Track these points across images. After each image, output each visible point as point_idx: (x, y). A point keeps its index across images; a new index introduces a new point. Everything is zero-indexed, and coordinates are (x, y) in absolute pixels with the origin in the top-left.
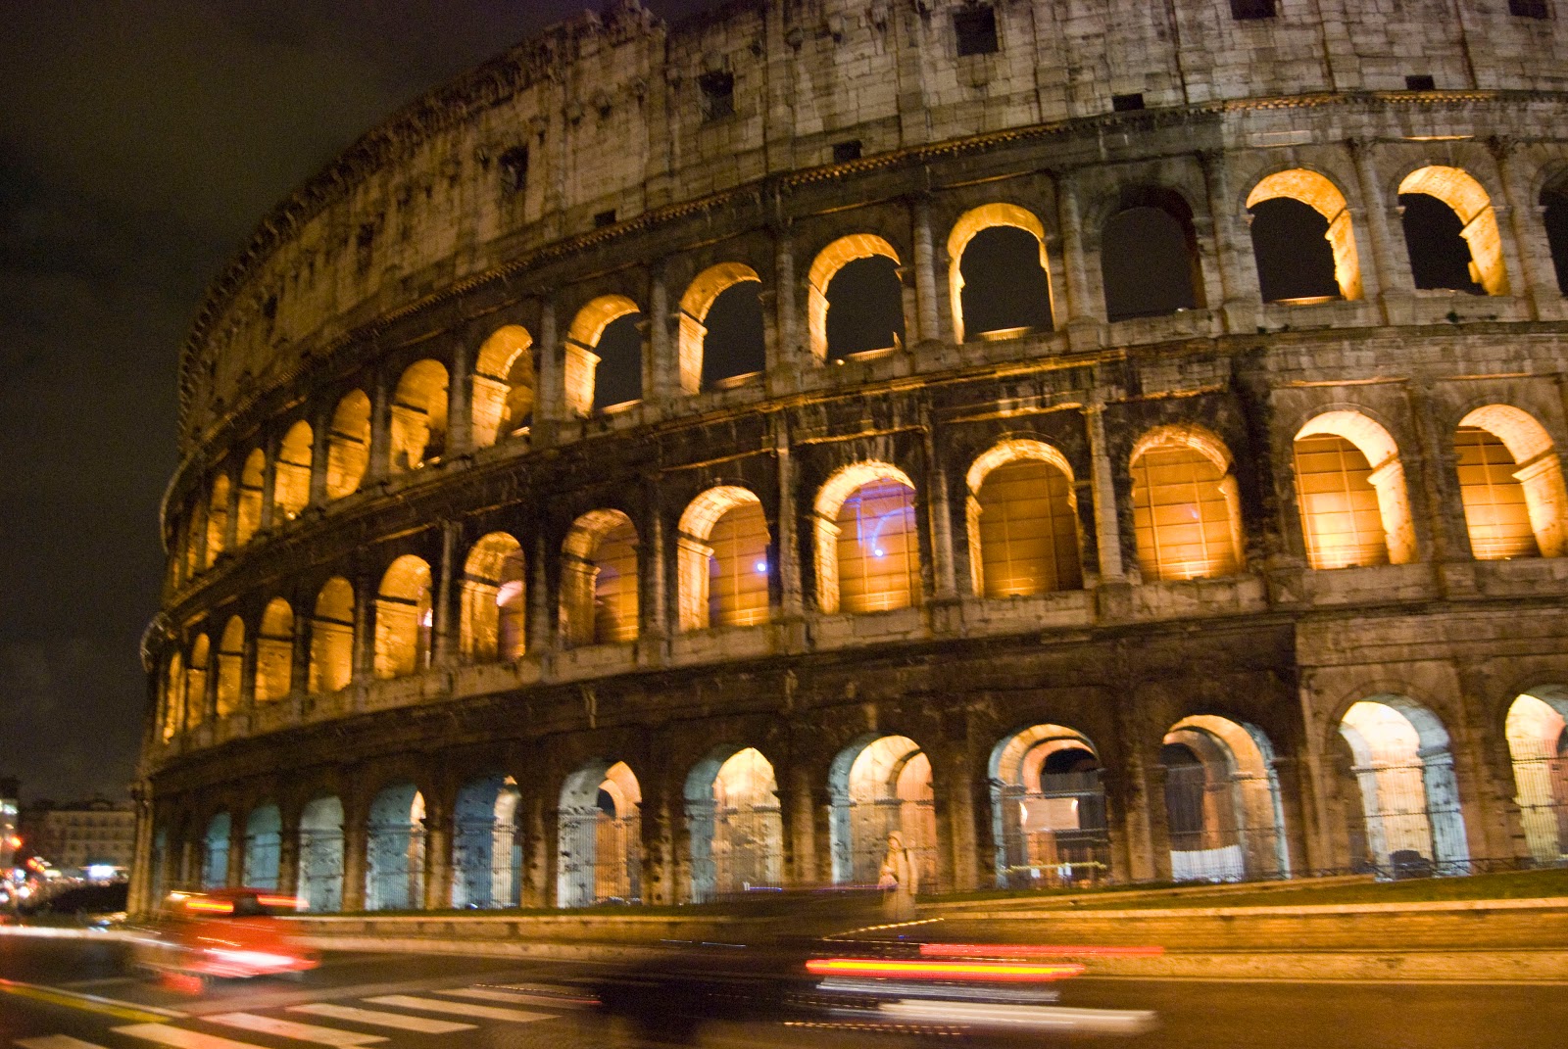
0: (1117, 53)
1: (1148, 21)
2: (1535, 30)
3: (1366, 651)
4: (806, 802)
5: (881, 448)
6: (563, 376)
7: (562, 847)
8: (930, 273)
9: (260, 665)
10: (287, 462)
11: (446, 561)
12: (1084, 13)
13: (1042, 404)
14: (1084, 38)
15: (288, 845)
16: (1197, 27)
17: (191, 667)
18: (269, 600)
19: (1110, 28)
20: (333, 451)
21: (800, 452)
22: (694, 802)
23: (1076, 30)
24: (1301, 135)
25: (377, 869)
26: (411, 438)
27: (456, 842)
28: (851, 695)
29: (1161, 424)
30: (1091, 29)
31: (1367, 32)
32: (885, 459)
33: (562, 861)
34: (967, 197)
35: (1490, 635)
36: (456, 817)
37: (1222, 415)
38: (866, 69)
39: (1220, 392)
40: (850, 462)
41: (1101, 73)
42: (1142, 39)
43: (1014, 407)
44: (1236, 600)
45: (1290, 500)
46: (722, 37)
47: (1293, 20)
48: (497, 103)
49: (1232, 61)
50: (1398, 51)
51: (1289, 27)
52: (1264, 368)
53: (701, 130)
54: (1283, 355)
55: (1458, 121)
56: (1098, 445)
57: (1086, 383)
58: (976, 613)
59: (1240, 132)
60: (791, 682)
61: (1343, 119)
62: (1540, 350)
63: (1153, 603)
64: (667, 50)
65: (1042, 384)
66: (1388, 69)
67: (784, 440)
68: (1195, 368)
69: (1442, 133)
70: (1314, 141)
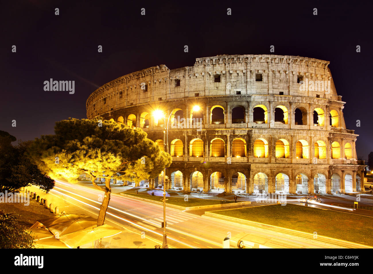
0: (238, 85)
1: (243, 80)
4: (187, 178)
5: (199, 137)
12: (234, 78)
14: (233, 82)
16: (250, 82)
19: (237, 81)
21: (188, 136)
22: (172, 176)
23: (232, 80)
24: (263, 100)
29: (238, 137)
30: (235, 81)
31: (275, 85)
34: (214, 104)
35: (276, 167)
37: (246, 137)
38: (200, 82)
39: (246, 135)
40: (195, 138)
41: (235, 87)
42: (242, 83)
43: (218, 134)
44: (244, 160)
45: (253, 149)
46: (178, 74)
47: (264, 82)
48: (142, 77)
49: (254, 88)
50: (279, 88)
51: (264, 83)
52: (252, 132)
53: (175, 88)
54: (255, 131)
55: (285, 99)
56: (228, 140)
57: (228, 132)
58: (210, 159)
59: (254, 99)
60: (186, 164)
61: (269, 98)
62: (290, 132)
63: (233, 160)
64: (170, 74)
65: (222, 131)
66: (277, 90)
67: (186, 134)
68: (243, 131)
69: (283, 101)
70: (264, 101)
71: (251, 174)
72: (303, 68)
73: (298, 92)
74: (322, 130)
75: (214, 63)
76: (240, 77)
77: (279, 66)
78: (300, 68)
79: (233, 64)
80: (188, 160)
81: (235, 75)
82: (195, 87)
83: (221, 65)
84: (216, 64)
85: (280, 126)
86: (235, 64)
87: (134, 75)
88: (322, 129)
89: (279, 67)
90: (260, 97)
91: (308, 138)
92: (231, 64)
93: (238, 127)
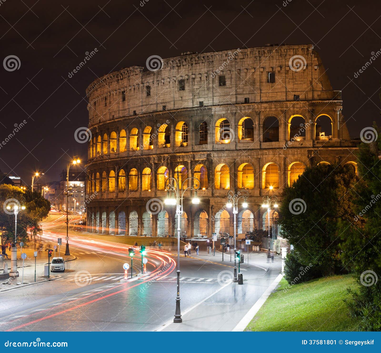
0: (201, 93)
1: (206, 86)
2: (270, 86)
7: (130, 224)
12: (197, 84)
14: (197, 89)
15: (100, 220)
16: (213, 88)
19: (200, 87)
23: (195, 87)
24: (224, 112)
25: (111, 225)
26: (114, 145)
27: (119, 222)
30: (198, 87)
31: (240, 89)
32: (165, 166)
33: (130, 226)
34: (179, 119)
37: (206, 163)
39: (206, 160)
41: (198, 97)
42: (205, 90)
43: (179, 160)
46: (149, 78)
47: (228, 86)
48: (121, 79)
49: (217, 95)
50: (244, 93)
51: (227, 88)
53: (146, 98)
54: (214, 155)
55: (250, 109)
57: (188, 157)
59: (215, 111)
61: (231, 109)
62: (253, 154)
64: (142, 79)
65: (183, 157)
66: (242, 96)
68: (202, 156)
69: (247, 111)
70: (226, 113)
72: (275, 61)
73: (267, 96)
74: (302, 146)
75: (179, 65)
76: (203, 83)
77: (244, 61)
78: (271, 61)
79: (196, 65)
81: (198, 80)
82: (162, 97)
83: (185, 67)
84: (180, 66)
85: (245, 145)
86: (198, 65)
87: (114, 76)
88: (302, 144)
89: (244, 64)
90: (221, 108)
91: (277, 160)
92: (194, 65)
93: (201, 150)
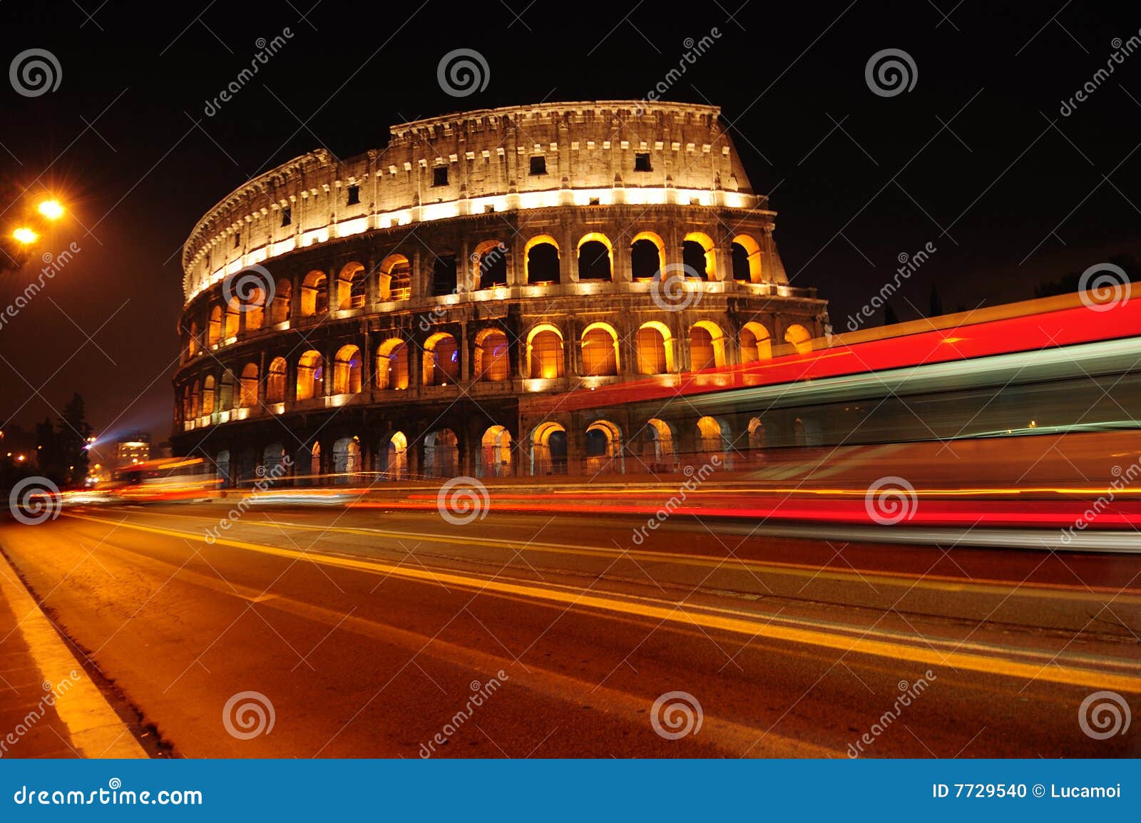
1: (499, 175)
3: (541, 407)
4: (368, 454)
5: (398, 334)
6: (300, 300)
8: (418, 271)
9: (205, 400)
10: (214, 321)
11: (262, 365)
12: (478, 171)
13: (447, 321)
16: (517, 177)
17: (192, 394)
18: (208, 375)
20: (228, 319)
21: (372, 334)
22: (337, 453)
23: (475, 177)
24: (546, 222)
28: (383, 418)
29: (487, 328)
30: (480, 178)
31: (578, 179)
32: (399, 338)
35: (582, 402)
36: (264, 457)
37: (505, 326)
38: (403, 189)
39: (505, 318)
40: (388, 338)
44: (503, 389)
45: (524, 355)
46: (355, 170)
47: (551, 175)
51: (549, 177)
52: (519, 310)
53: (347, 208)
54: (526, 305)
55: (603, 216)
56: (464, 335)
57: (462, 314)
58: (423, 392)
59: (524, 221)
60: (365, 413)
61: (561, 216)
63: (477, 390)
65: (448, 313)
66: (584, 193)
67: (366, 330)
68: (497, 309)
69: (597, 220)
70: (550, 224)
71: (520, 426)
72: (650, 131)
75: (432, 136)
76: (492, 168)
77: (587, 129)
78: (642, 130)
79: (475, 135)
80: (373, 399)
81: (480, 163)
83: (448, 140)
84: (437, 138)
86: (480, 135)
88: (710, 289)
90: (538, 214)
92: (470, 135)
